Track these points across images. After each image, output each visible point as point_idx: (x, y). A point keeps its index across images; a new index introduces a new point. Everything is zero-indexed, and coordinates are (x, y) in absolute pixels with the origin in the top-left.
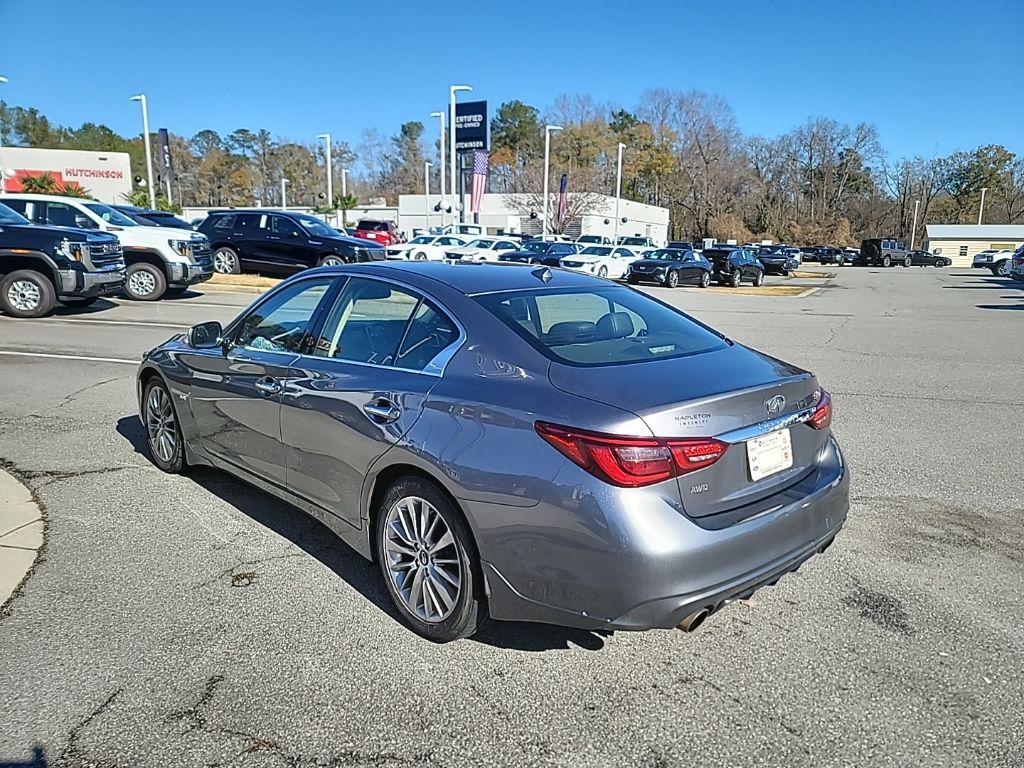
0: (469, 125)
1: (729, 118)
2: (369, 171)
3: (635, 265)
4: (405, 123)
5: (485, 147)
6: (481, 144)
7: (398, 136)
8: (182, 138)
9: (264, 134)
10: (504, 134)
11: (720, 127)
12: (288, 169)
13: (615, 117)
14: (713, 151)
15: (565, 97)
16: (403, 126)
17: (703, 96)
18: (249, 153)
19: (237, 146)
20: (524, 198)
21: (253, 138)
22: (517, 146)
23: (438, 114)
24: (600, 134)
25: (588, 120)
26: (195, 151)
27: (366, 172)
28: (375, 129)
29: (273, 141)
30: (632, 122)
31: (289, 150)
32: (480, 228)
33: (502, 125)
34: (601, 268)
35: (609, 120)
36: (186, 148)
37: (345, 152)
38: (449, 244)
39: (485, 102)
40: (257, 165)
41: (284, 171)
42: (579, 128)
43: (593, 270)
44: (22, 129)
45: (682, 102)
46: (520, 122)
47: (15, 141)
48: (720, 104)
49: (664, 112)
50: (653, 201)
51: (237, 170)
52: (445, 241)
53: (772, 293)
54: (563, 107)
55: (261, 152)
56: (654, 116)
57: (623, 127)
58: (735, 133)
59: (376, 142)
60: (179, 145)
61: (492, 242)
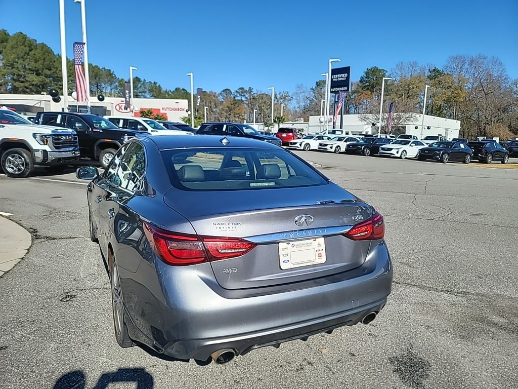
0: (340, 79)
1: (501, 70)
2: (298, 106)
3: (422, 150)
4: (318, 81)
5: (348, 90)
6: (346, 88)
7: (314, 87)
8: (215, 93)
9: (250, 90)
10: (368, 84)
11: (495, 74)
12: (260, 105)
13: (431, 72)
14: (490, 88)
15: (402, 63)
16: (317, 83)
17: (485, 58)
18: (244, 99)
19: (238, 95)
20: (371, 116)
21: (246, 92)
22: (375, 89)
23: (325, 74)
24: (420, 82)
25: (415, 74)
26: (221, 98)
27: (297, 106)
28: (302, 85)
29: (254, 92)
30: (440, 74)
31: (261, 96)
32: (342, 131)
33: (366, 79)
34: (403, 152)
35: (427, 73)
36: (217, 97)
37: (287, 97)
38: (323, 139)
39: (350, 67)
40: (246, 104)
41: (259, 106)
42: (409, 79)
43: (397, 152)
44: (151, 91)
45: (472, 62)
46: (377, 77)
47: (148, 96)
48: (495, 62)
49: (461, 67)
50: (452, 117)
51: (238, 106)
52: (321, 138)
53: (510, 167)
54: (401, 68)
55: (249, 98)
56: (455, 70)
57: (436, 77)
58: (505, 77)
59: (302, 91)
60: (214, 96)
61: (344, 138)
